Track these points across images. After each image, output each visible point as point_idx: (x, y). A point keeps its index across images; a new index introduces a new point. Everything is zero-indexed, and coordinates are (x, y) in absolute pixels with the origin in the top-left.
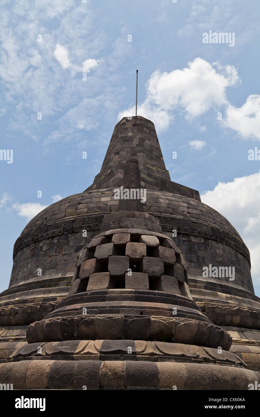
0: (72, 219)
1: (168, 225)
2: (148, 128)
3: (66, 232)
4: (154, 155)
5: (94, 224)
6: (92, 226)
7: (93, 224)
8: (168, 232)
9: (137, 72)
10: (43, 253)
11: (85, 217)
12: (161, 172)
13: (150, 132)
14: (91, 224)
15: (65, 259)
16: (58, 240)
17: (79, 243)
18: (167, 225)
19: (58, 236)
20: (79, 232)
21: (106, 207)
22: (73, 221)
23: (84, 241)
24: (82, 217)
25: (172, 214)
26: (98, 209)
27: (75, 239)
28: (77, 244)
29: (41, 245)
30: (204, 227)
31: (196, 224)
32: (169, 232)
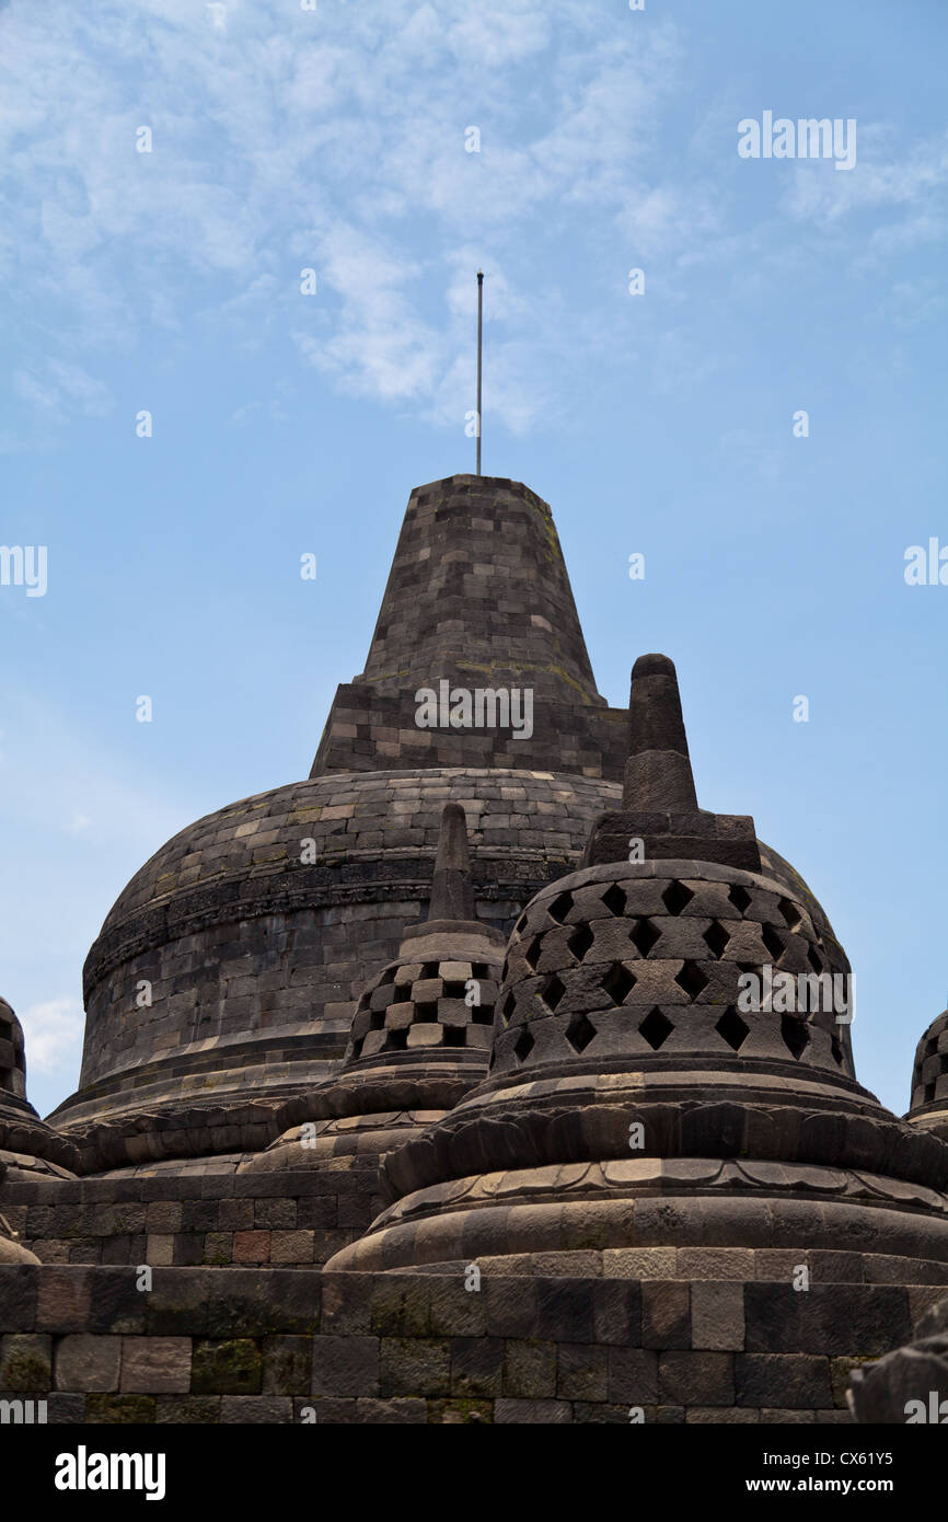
0: (162, 903)
1: (402, 881)
2: (490, 514)
3: (152, 941)
4: (502, 614)
5: (212, 909)
6: (207, 916)
7: (208, 910)
8: (402, 901)
9: (480, 283)
10: (112, 1006)
11: (191, 892)
12: (518, 673)
13: (498, 527)
14: (204, 912)
15: (151, 1017)
16: (139, 966)
17: (181, 967)
18: (397, 882)
19: (137, 955)
20: (180, 938)
21: (242, 855)
22: (166, 907)
23: (190, 962)
24: (185, 894)
25: (420, 846)
26: (224, 862)
27: (173, 957)
28: (178, 973)
29: (110, 985)
30: (522, 867)
31: (494, 863)
32: (408, 900)
